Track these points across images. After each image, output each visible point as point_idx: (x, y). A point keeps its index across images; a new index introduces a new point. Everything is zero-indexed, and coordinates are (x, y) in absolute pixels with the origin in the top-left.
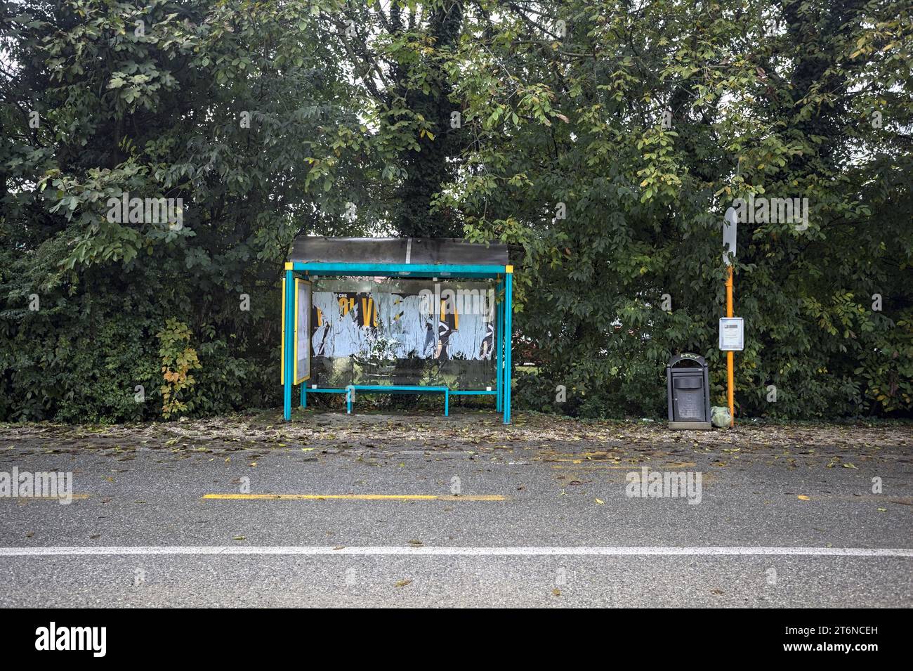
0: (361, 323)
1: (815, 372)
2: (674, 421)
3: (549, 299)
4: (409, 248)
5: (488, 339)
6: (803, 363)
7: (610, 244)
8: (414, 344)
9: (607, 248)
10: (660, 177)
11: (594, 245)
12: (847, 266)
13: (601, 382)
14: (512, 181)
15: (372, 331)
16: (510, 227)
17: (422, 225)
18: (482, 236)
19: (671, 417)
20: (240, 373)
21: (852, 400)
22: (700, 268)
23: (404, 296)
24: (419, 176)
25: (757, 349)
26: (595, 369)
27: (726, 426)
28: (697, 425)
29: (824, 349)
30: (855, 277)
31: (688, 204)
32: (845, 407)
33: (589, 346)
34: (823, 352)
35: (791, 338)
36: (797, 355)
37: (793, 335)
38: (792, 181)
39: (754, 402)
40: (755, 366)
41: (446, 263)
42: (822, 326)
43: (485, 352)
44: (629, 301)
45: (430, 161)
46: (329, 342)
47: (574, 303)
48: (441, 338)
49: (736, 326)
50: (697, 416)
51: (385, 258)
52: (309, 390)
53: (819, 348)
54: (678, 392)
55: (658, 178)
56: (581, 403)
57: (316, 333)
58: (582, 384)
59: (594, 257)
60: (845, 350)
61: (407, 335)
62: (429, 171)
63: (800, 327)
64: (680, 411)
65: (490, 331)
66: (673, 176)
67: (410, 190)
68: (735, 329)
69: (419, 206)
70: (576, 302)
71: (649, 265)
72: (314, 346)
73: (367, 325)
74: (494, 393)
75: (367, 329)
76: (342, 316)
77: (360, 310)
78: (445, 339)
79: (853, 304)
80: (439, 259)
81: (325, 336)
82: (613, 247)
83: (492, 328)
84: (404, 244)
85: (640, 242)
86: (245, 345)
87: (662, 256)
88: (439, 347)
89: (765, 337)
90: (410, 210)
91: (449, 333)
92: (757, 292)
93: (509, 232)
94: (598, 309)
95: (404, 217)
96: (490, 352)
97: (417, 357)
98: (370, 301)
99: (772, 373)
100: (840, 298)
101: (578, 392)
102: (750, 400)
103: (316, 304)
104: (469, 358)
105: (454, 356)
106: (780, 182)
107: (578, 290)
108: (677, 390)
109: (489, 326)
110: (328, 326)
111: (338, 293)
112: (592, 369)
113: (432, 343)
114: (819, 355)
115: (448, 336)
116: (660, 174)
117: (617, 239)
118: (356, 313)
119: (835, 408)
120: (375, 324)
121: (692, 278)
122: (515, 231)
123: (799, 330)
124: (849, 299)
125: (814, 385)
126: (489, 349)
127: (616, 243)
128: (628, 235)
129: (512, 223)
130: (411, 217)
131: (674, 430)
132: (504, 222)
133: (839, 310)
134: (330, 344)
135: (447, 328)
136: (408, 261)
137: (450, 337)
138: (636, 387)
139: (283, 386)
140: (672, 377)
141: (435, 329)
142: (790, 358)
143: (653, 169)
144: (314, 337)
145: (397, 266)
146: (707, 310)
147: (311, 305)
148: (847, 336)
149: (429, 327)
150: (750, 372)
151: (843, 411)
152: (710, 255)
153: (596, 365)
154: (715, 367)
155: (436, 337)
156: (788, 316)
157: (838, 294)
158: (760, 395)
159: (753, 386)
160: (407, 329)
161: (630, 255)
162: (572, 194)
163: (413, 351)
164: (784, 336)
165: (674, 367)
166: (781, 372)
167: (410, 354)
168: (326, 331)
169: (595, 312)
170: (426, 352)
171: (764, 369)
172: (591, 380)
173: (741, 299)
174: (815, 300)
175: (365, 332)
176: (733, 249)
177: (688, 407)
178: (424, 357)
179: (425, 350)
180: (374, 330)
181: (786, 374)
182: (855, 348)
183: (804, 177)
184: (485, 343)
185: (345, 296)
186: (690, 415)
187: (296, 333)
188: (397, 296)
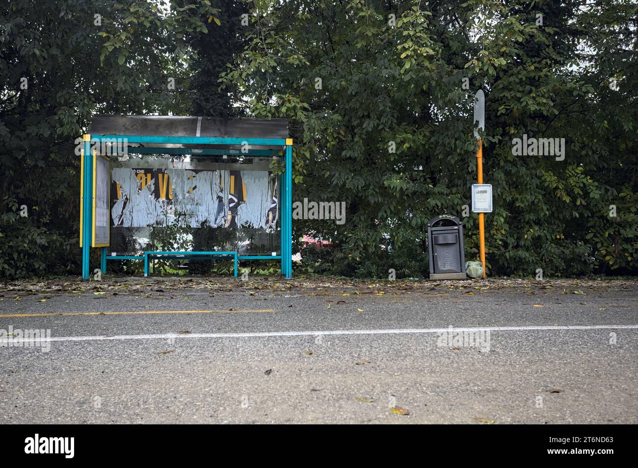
0: (157, 196)
1: (554, 237)
2: (434, 273)
3: (326, 176)
4: (199, 124)
5: (273, 210)
6: (544, 230)
7: (378, 125)
8: (206, 214)
9: (376, 128)
10: (417, 50)
11: (365, 125)
12: (577, 144)
13: (374, 250)
14: (290, 60)
15: (168, 203)
16: (289, 101)
17: (214, 111)
18: (264, 109)
19: (432, 271)
20: (42, 241)
21: (585, 260)
22: (455, 144)
23: (196, 171)
24: (211, 67)
25: (505, 216)
26: (368, 238)
27: (479, 277)
28: (455, 276)
29: (561, 216)
30: (583, 153)
31: (443, 84)
32: (579, 266)
33: (362, 218)
34: (560, 220)
35: (533, 207)
36: (538, 223)
37: (535, 205)
38: (529, 66)
39: (503, 264)
40: (503, 232)
41: (232, 137)
42: (558, 195)
43: (270, 222)
44: (395, 175)
45: (221, 55)
46: (128, 213)
47: (348, 179)
48: (230, 209)
49: (485, 192)
50: (453, 268)
51: (177, 132)
52: (109, 258)
53: (556, 216)
54: (437, 248)
55: (415, 51)
56: (356, 268)
57: (116, 205)
58: (357, 252)
59: (364, 137)
60: (577, 216)
61: (200, 207)
62: (220, 63)
63: (540, 197)
64: (439, 264)
65: (274, 202)
66: (428, 49)
67: (202, 80)
68: (485, 194)
69: (211, 95)
70: (350, 177)
71: (411, 142)
72: (114, 217)
73: (163, 198)
74: (279, 257)
75: (163, 202)
76: (140, 189)
77: (157, 185)
78: (234, 210)
79: (583, 176)
80: (227, 134)
81: (124, 208)
82: (381, 127)
83: (276, 200)
84: (194, 122)
85: (404, 124)
86: (47, 217)
87: (423, 135)
88: (229, 217)
89: (510, 206)
90: (202, 98)
91: (238, 204)
92: (504, 167)
93: (288, 105)
94: (370, 185)
95: (197, 104)
96: (275, 222)
97: (210, 227)
98: (166, 176)
99: (518, 239)
100: (573, 172)
101: (354, 259)
102: (501, 263)
103: (114, 179)
104: (256, 226)
105: (242, 225)
106: (520, 67)
107: (352, 169)
108: (436, 246)
109: (274, 198)
110: (127, 199)
111: (136, 169)
112: (365, 238)
113: (223, 214)
114: (557, 222)
115: (237, 208)
116: (417, 47)
117: (383, 120)
118: (153, 188)
119: (571, 269)
120: (170, 197)
121: (448, 154)
122: (293, 104)
123: (539, 199)
124: (580, 172)
125: (553, 249)
126: (274, 218)
127: (382, 123)
128: (394, 117)
129: (291, 98)
130: (204, 104)
131: (435, 281)
132: (284, 96)
133: (571, 181)
134: (128, 215)
135: (236, 200)
136: (198, 135)
137: (239, 208)
138: (403, 252)
139: (82, 248)
140: (432, 234)
141: (225, 201)
142: (533, 224)
143: (411, 44)
144: (114, 210)
145: (189, 139)
146: (462, 184)
147: (111, 180)
148: (578, 203)
149: (220, 199)
150: (500, 236)
151: (578, 270)
152: (463, 132)
153: (369, 234)
154: (470, 234)
155: (227, 209)
156: (530, 188)
157: (570, 168)
158: (508, 257)
159: (502, 249)
160: (199, 201)
161: (395, 135)
162: (343, 83)
163: (206, 221)
164: (527, 204)
165: (434, 226)
166: (526, 236)
167: (203, 223)
168: (125, 204)
169: (367, 186)
170: (217, 222)
171: (512, 236)
172: (366, 247)
173: (490, 173)
174: (552, 174)
175: (161, 204)
176: (482, 125)
177: (446, 259)
178: (216, 226)
179: (216, 220)
180: (169, 202)
181: (529, 238)
182: (586, 216)
183: (539, 62)
184: (271, 213)
185: (143, 171)
186: (448, 267)
187: (94, 200)
188: (191, 172)
